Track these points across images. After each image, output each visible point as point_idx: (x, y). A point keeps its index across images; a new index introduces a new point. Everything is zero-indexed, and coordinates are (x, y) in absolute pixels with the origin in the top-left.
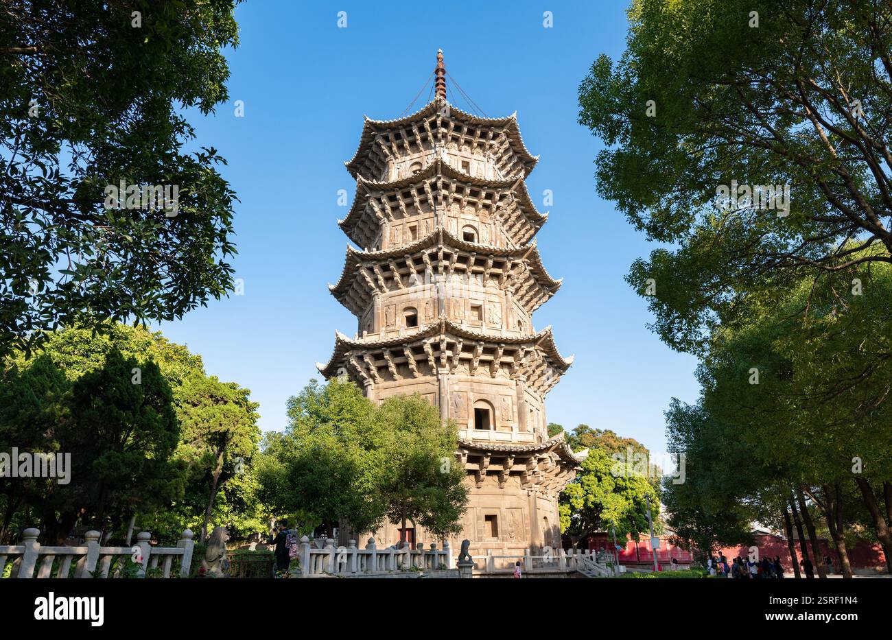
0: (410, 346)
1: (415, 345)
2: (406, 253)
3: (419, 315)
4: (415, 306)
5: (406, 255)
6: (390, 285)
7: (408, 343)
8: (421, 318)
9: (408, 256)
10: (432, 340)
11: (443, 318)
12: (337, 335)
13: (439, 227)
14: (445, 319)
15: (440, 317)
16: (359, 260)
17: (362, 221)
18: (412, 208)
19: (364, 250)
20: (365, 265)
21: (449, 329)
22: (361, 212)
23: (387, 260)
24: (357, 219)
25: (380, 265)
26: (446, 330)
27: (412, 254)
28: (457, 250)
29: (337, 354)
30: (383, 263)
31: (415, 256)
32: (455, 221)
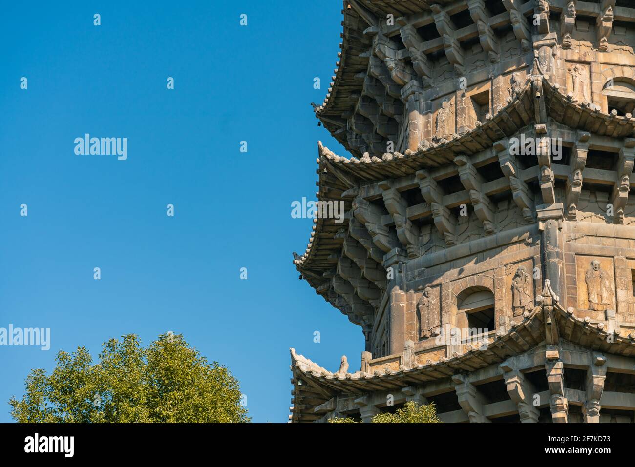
0: (472, 379)
1: (482, 377)
2: (458, 154)
3: (497, 306)
4: (487, 283)
5: (456, 159)
6: (426, 239)
7: (466, 373)
8: (502, 311)
9: (464, 159)
10: (525, 362)
11: (549, 301)
12: (294, 361)
13: (532, 78)
14: (554, 302)
15: (539, 298)
16: (348, 181)
17: (366, 99)
18: (476, 50)
19: (359, 155)
20: (362, 193)
21: (569, 331)
22: (361, 75)
23: (413, 176)
24: (354, 96)
25: (398, 190)
26: (562, 334)
27: (472, 155)
28: (584, 134)
29: (301, 411)
30: (405, 184)
31: (480, 158)
32: (584, 71)
